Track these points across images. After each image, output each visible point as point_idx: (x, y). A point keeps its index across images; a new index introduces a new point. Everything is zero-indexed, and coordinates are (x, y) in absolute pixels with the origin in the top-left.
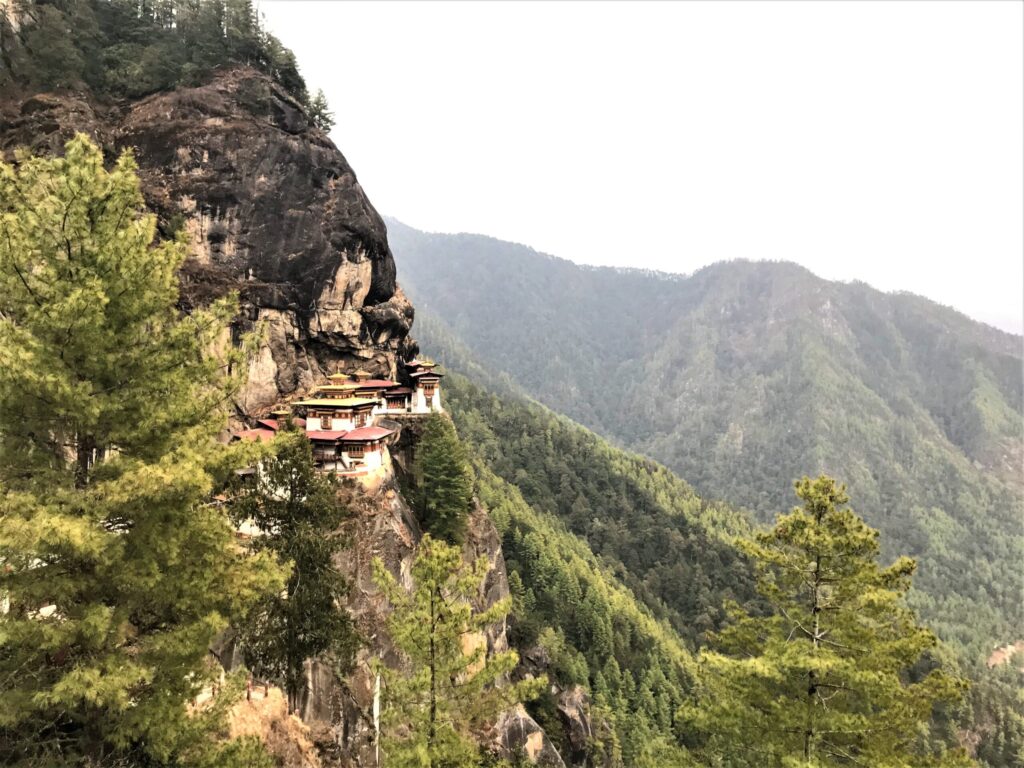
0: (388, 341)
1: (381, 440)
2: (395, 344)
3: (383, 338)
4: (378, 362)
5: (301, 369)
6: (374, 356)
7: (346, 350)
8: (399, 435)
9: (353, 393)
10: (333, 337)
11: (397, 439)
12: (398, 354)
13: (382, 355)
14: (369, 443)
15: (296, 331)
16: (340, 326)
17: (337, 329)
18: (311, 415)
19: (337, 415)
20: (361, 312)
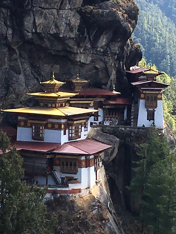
0: (108, 45)
1: (96, 155)
2: (115, 48)
3: (103, 41)
4: (96, 68)
5: (13, 73)
6: (92, 61)
7: (62, 54)
8: (116, 151)
9: (68, 101)
10: (49, 39)
11: (114, 155)
12: (119, 59)
13: (101, 60)
14: (83, 158)
15: (10, 32)
16: (57, 27)
17: (53, 31)
18: (22, 124)
19: (50, 126)
20: (80, 12)
